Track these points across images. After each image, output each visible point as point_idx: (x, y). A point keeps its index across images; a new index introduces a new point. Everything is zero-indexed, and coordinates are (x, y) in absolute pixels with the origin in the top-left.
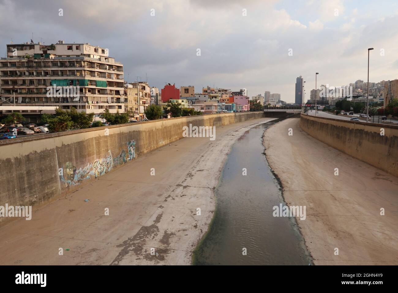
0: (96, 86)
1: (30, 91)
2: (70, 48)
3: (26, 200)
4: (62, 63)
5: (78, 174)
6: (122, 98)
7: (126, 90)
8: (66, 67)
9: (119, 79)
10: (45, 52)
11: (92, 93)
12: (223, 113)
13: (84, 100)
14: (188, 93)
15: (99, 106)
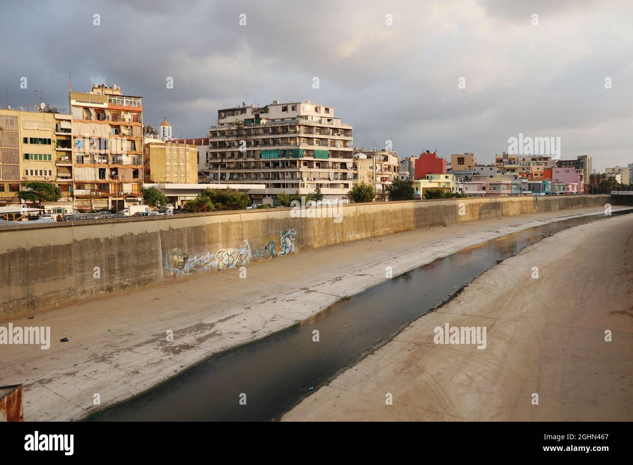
0: (314, 158)
1: (239, 166)
2: (285, 109)
3: (115, 282)
4: (274, 129)
5: (190, 262)
6: (350, 173)
7: (356, 161)
8: (278, 133)
9: (347, 147)
10: (257, 117)
11: (309, 167)
12: (524, 195)
13: (297, 177)
14: (463, 164)
15: (317, 184)
